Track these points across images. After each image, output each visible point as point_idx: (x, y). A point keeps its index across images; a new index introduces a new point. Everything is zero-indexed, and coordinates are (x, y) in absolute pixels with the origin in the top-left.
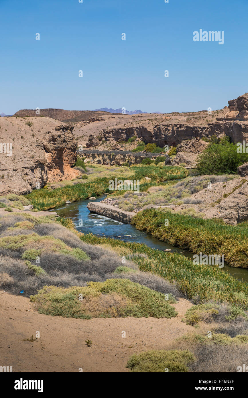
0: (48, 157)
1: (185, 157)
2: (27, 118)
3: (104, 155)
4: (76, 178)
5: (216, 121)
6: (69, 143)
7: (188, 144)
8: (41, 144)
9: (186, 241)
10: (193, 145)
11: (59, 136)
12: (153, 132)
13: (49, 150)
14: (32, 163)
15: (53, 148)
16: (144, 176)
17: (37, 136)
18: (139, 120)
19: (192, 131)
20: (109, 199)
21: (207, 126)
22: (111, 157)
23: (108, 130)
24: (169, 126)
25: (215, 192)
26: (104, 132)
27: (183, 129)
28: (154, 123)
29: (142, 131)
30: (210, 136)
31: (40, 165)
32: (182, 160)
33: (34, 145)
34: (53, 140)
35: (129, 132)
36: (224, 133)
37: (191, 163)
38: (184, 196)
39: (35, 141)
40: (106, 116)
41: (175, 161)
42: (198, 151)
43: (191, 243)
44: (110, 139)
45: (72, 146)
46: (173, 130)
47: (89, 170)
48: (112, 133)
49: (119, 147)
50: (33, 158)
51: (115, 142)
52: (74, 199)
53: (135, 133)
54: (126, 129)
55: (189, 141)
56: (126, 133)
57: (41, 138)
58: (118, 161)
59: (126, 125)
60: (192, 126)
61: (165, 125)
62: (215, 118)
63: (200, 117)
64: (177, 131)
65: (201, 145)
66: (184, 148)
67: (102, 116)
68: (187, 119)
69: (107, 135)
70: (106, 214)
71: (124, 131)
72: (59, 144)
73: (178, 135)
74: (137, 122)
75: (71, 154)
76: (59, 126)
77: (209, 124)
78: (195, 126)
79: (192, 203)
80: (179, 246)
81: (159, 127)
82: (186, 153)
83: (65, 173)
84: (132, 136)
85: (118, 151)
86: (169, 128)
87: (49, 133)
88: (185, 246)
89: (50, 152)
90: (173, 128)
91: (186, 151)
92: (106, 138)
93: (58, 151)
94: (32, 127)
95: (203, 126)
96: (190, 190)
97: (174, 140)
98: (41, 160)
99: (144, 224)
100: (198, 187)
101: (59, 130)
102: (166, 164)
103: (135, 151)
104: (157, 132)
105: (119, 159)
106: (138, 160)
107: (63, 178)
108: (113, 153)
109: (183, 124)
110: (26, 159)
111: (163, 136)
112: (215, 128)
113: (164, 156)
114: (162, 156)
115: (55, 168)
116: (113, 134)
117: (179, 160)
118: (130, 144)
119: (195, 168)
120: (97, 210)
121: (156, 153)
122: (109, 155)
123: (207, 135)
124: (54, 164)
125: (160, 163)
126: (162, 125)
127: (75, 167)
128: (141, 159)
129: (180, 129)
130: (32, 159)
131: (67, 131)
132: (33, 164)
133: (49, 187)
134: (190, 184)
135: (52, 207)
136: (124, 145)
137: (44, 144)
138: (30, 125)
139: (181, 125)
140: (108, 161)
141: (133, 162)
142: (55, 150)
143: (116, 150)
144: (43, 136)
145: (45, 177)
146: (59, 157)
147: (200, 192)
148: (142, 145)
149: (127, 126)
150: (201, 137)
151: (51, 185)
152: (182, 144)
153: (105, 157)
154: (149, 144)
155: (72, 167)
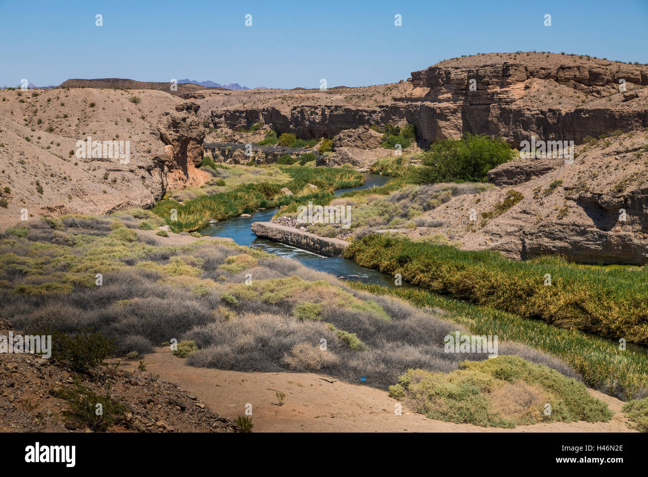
0: (167, 150)
1: (350, 155)
2: (131, 91)
3: (214, 149)
4: (206, 183)
5: (393, 102)
6: (193, 130)
7: (351, 136)
8: (157, 132)
9: (464, 286)
10: (359, 137)
11: (184, 120)
12: (289, 117)
13: (169, 141)
14: (148, 160)
15: (174, 137)
16: (307, 182)
17: (149, 119)
18: (256, 98)
19: (355, 116)
20: (285, 217)
21: (378, 109)
22: (227, 153)
23: (219, 113)
24: (316, 108)
25: (462, 209)
26: (212, 114)
27: (340, 112)
28: (290, 102)
29: (273, 115)
30: (383, 124)
31: (160, 163)
32: (345, 159)
33: (148, 132)
34: (175, 125)
35: (251, 117)
36: (405, 120)
37: (359, 163)
38: (413, 215)
39: (148, 127)
40: (206, 91)
41: (333, 160)
42: (367, 146)
43: (476, 290)
44: (221, 125)
45: (198, 135)
46: (323, 114)
47: (220, 171)
48: (225, 116)
49: (237, 137)
50: (149, 152)
51: (230, 131)
52: (220, 217)
53: (261, 118)
54: (246, 111)
55: (353, 131)
56: (246, 117)
57: (154, 122)
58: (238, 158)
59: (245, 106)
60: (354, 108)
61: (311, 107)
62: (390, 97)
63: (364, 95)
64: (330, 115)
65: (372, 136)
66: (346, 141)
67: (201, 92)
68: (345, 98)
69: (217, 120)
70: (288, 241)
71: (243, 113)
72: (183, 132)
73: (332, 121)
74: (263, 102)
75: (197, 147)
76: (182, 104)
77: (381, 107)
78: (359, 108)
79: (430, 226)
80: (451, 293)
81: (302, 110)
82: (351, 149)
83: (189, 175)
84: (256, 122)
85: (237, 143)
86: (317, 111)
87: (167, 114)
88: (462, 294)
89: (170, 143)
90: (323, 111)
91: (348, 145)
92: (215, 124)
93: (181, 143)
94: (139, 105)
95: (370, 109)
96: (420, 205)
97: (326, 129)
98: (162, 156)
99: (372, 258)
100: (434, 201)
101: (183, 110)
102: (318, 164)
103: (262, 144)
104: (298, 117)
105: (239, 156)
106: (269, 157)
107: (188, 184)
108: (230, 147)
109: (339, 105)
110: (139, 154)
111: (307, 123)
112: (391, 112)
113: (311, 152)
114: (308, 152)
115: (177, 169)
116: (227, 119)
117: (341, 159)
118: (254, 134)
119: (367, 172)
120: (270, 234)
121: (297, 148)
122: (223, 150)
123: (377, 123)
124: (175, 162)
125: (309, 163)
126: (306, 106)
127: (202, 167)
128: (275, 156)
129: (335, 113)
130: (147, 155)
131: (190, 112)
132: (151, 163)
133: (171, 197)
134: (419, 196)
135: (194, 229)
136: (244, 135)
137: (162, 131)
138: (135, 102)
139: (336, 107)
140: (222, 158)
141: (262, 160)
142: (178, 140)
143: (232, 143)
144: (157, 118)
145: (165, 183)
146: (182, 151)
147: (438, 209)
148: (272, 135)
149: (248, 107)
150: (371, 125)
151: (175, 195)
152: (341, 135)
153: (217, 152)
154: (285, 134)
155: (197, 167)
